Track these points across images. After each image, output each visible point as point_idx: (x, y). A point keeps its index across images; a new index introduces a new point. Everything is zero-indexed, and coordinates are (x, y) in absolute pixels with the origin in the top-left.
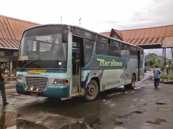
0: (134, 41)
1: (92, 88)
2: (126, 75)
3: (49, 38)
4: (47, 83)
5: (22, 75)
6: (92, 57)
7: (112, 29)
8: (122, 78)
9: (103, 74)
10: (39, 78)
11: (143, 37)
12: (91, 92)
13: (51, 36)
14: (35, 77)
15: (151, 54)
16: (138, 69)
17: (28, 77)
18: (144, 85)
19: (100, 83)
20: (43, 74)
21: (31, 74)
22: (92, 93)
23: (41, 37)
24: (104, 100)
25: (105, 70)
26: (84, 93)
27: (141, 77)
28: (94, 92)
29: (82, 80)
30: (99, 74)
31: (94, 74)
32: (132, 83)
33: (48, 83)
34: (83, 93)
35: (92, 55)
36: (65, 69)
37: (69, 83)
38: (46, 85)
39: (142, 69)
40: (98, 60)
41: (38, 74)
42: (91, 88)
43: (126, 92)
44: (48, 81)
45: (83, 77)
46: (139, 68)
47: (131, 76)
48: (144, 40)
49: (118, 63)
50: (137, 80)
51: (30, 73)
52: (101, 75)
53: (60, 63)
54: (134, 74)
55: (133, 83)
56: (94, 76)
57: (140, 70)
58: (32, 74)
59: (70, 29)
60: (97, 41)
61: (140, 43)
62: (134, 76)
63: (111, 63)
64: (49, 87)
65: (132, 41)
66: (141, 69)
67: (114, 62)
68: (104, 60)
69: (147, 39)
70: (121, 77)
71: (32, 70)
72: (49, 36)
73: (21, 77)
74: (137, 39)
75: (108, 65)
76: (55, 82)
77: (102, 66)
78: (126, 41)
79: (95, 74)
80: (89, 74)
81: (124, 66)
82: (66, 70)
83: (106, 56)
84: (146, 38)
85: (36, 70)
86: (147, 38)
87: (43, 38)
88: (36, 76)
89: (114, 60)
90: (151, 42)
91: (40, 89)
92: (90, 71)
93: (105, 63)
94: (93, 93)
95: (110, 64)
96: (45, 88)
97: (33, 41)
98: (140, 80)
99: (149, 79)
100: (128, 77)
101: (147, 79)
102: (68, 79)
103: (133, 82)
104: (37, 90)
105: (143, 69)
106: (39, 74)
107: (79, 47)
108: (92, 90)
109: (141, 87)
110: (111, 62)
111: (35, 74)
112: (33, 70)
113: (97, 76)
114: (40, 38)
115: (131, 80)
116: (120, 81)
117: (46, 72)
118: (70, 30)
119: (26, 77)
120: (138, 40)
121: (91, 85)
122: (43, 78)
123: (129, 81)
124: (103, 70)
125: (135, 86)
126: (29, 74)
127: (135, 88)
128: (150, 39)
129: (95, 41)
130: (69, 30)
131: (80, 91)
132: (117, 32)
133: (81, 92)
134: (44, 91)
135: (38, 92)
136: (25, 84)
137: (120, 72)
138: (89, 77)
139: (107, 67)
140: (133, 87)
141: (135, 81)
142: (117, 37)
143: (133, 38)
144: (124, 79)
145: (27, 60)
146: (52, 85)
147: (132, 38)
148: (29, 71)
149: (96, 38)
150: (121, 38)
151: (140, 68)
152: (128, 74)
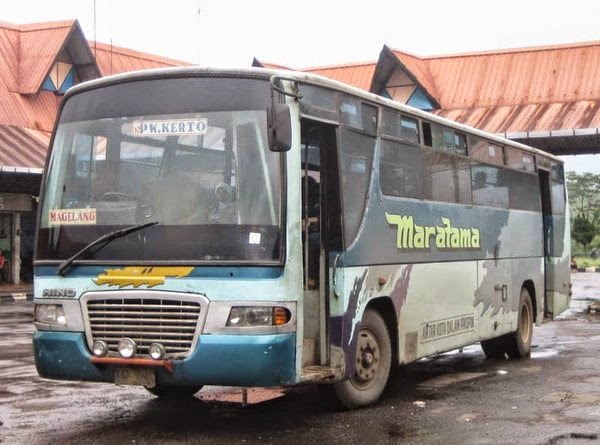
0: (503, 113)
1: (369, 349)
2: (496, 289)
3: (194, 127)
4: (195, 324)
5: (69, 294)
6: (367, 210)
7: (385, 47)
8: (481, 305)
9: (410, 283)
10: (157, 302)
11: (550, 94)
12: (366, 365)
13: (205, 121)
14: (137, 301)
15: (579, 178)
16: (543, 259)
17: (102, 302)
18: (573, 341)
19: (399, 327)
20: (173, 284)
21: (114, 287)
22: (369, 372)
23: (159, 124)
24: (420, 404)
25: (415, 266)
26: (343, 368)
27: (559, 298)
28: (375, 366)
29: (334, 312)
30: (395, 282)
31: (376, 286)
32: (520, 331)
33: (200, 322)
34: (339, 367)
35: (366, 198)
36: (277, 262)
37: (296, 323)
38: (193, 331)
39: (562, 259)
40: (392, 219)
41: (151, 286)
42: (364, 347)
43: (502, 372)
44: (201, 316)
45: (336, 297)
46: (548, 254)
47: (515, 293)
48: (555, 109)
49: (466, 233)
50: (540, 315)
51: (111, 283)
52: (403, 287)
53: (255, 238)
54: (528, 286)
55: (523, 328)
56: (377, 294)
57: (552, 266)
58: (122, 285)
59: (290, 91)
60: (383, 135)
61: (532, 124)
62: (526, 293)
63: (437, 233)
64: (205, 339)
65: (491, 112)
66: (555, 260)
67: (449, 230)
68: (411, 218)
69: (570, 105)
70: (479, 297)
71: (118, 270)
72: (196, 122)
73: (65, 302)
74: (518, 102)
75: (427, 246)
76: (235, 321)
77: (405, 246)
78: (457, 113)
79: (381, 284)
80: (358, 283)
81: (489, 249)
82: (282, 267)
83: (418, 201)
84: (561, 99)
85: (142, 269)
86: (570, 97)
87: (165, 128)
88: (142, 293)
89: (446, 221)
90: (590, 118)
91: (168, 351)
92: (364, 268)
93: (415, 232)
94: (373, 371)
95: (433, 237)
96: (189, 345)
97: (95, 138)
98: (552, 314)
99: (588, 311)
100: (504, 300)
101: (579, 314)
102: (290, 307)
103: (523, 323)
104: (156, 355)
105: (566, 262)
106: (160, 287)
107: (318, 164)
108: (369, 357)
109: (563, 348)
110: (440, 229)
111: (136, 285)
112: (127, 269)
113: (387, 292)
114: (153, 129)
115: (517, 313)
116: (472, 319)
117: (191, 275)
118: (289, 95)
119: (89, 302)
120: (521, 107)
121: (365, 336)
122: (178, 303)
123: (508, 321)
124: (411, 263)
125: (533, 343)
126: (106, 287)
127: (533, 355)
128: (584, 105)
129: (375, 137)
130: (287, 97)
131: (323, 360)
132: (410, 66)
133: (328, 364)
134: (182, 358)
135: (161, 362)
136: (84, 333)
137: (473, 273)
138: (361, 295)
139: (424, 250)
140: (526, 347)
141: (535, 321)
142: (411, 90)
143: (494, 96)
144: (491, 310)
145: (92, 227)
146: (221, 330)
147: (490, 94)
148: (106, 274)
149: (380, 124)
150: (434, 96)
151: (552, 256)
152: (504, 286)
